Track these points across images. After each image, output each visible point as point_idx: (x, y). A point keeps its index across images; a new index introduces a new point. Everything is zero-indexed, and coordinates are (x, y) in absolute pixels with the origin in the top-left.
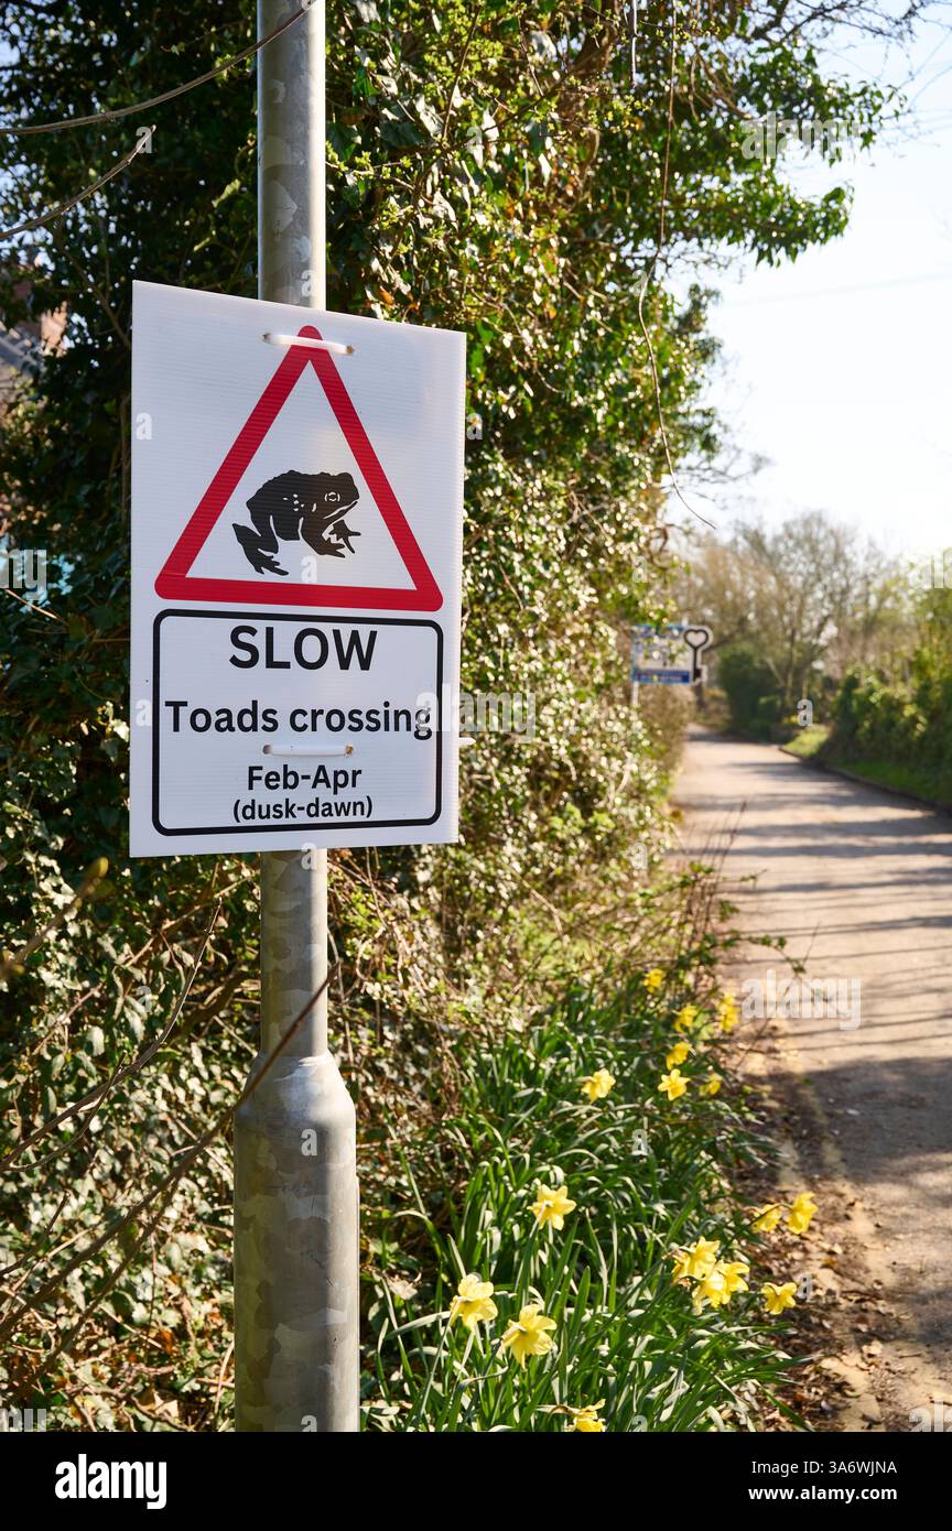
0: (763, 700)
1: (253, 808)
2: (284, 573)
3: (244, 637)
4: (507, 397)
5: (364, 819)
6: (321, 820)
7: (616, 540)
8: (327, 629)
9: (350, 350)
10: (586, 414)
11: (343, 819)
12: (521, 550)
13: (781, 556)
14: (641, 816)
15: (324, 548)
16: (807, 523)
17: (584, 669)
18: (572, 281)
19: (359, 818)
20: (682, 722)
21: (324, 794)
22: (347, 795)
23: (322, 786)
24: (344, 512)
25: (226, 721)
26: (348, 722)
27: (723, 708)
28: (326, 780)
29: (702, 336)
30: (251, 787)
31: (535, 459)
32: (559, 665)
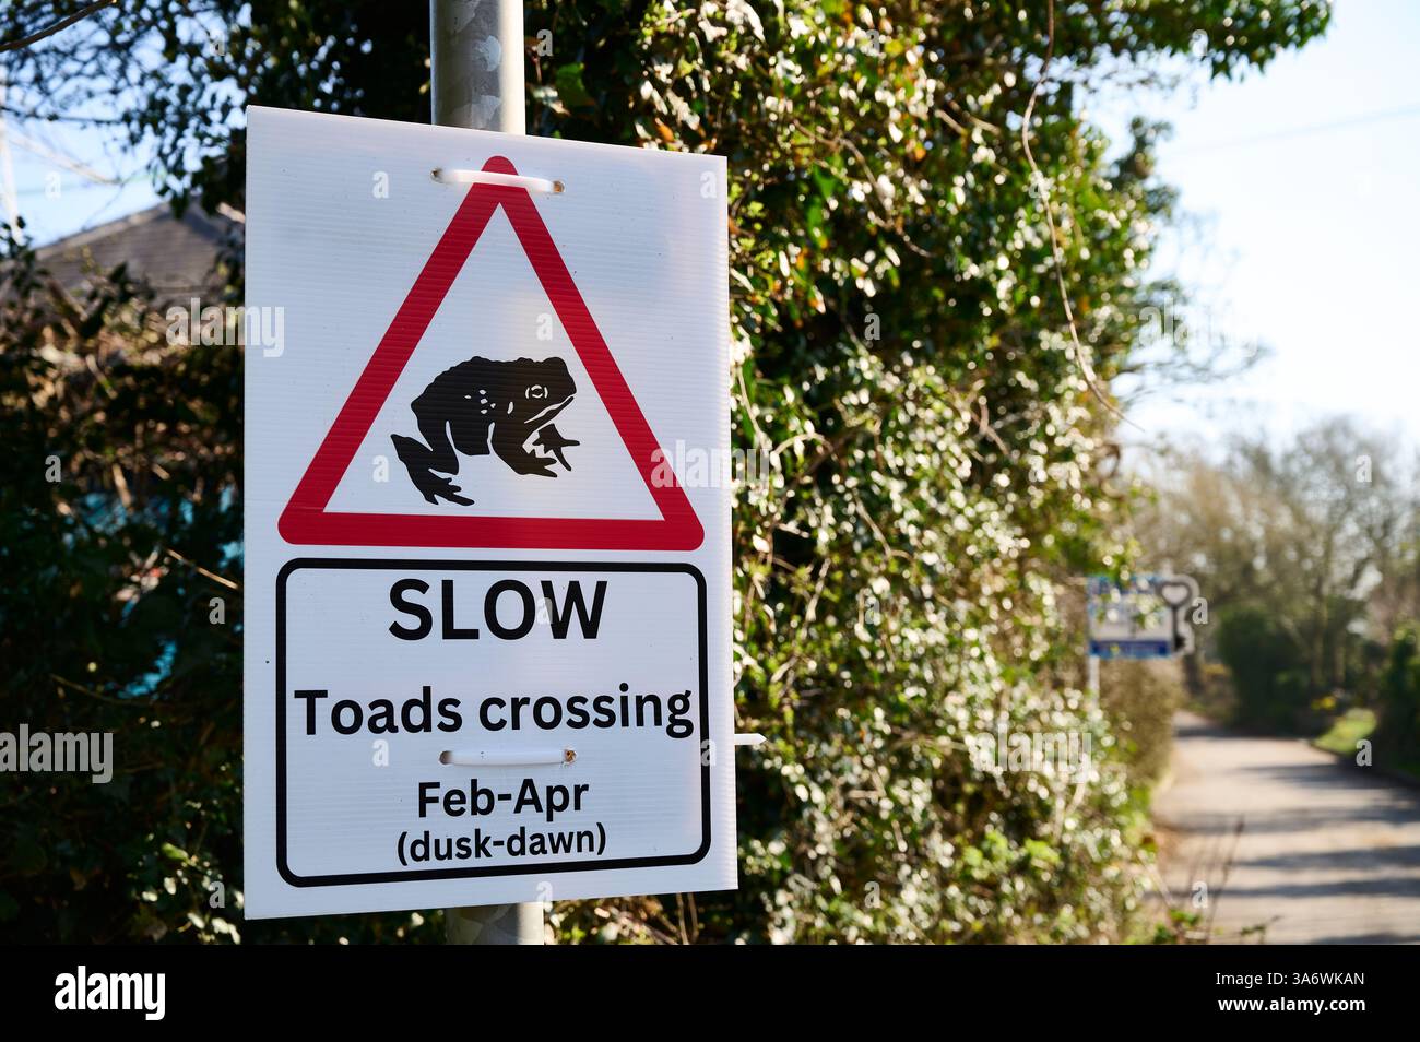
0: (1283, 678)
1: (426, 844)
2: (467, 502)
3: (410, 596)
4: (864, 268)
5: (593, 856)
6: (528, 859)
7: (1050, 460)
8: (533, 580)
9: (558, 187)
10: (983, 288)
11: (562, 857)
12: (901, 474)
13: (1294, 480)
14: (1104, 843)
15: (526, 465)
16: (1328, 433)
17: (1017, 640)
18: (947, 108)
19: (587, 856)
20: (1167, 712)
21: (533, 821)
22: (567, 822)
23: (528, 809)
24: (553, 414)
25: (385, 718)
26: (566, 715)
27: (1229, 690)
28: (535, 801)
29: (1151, 184)
30: (423, 813)
31: (915, 354)
32: (971, 634)
